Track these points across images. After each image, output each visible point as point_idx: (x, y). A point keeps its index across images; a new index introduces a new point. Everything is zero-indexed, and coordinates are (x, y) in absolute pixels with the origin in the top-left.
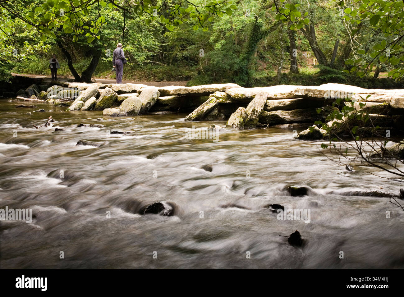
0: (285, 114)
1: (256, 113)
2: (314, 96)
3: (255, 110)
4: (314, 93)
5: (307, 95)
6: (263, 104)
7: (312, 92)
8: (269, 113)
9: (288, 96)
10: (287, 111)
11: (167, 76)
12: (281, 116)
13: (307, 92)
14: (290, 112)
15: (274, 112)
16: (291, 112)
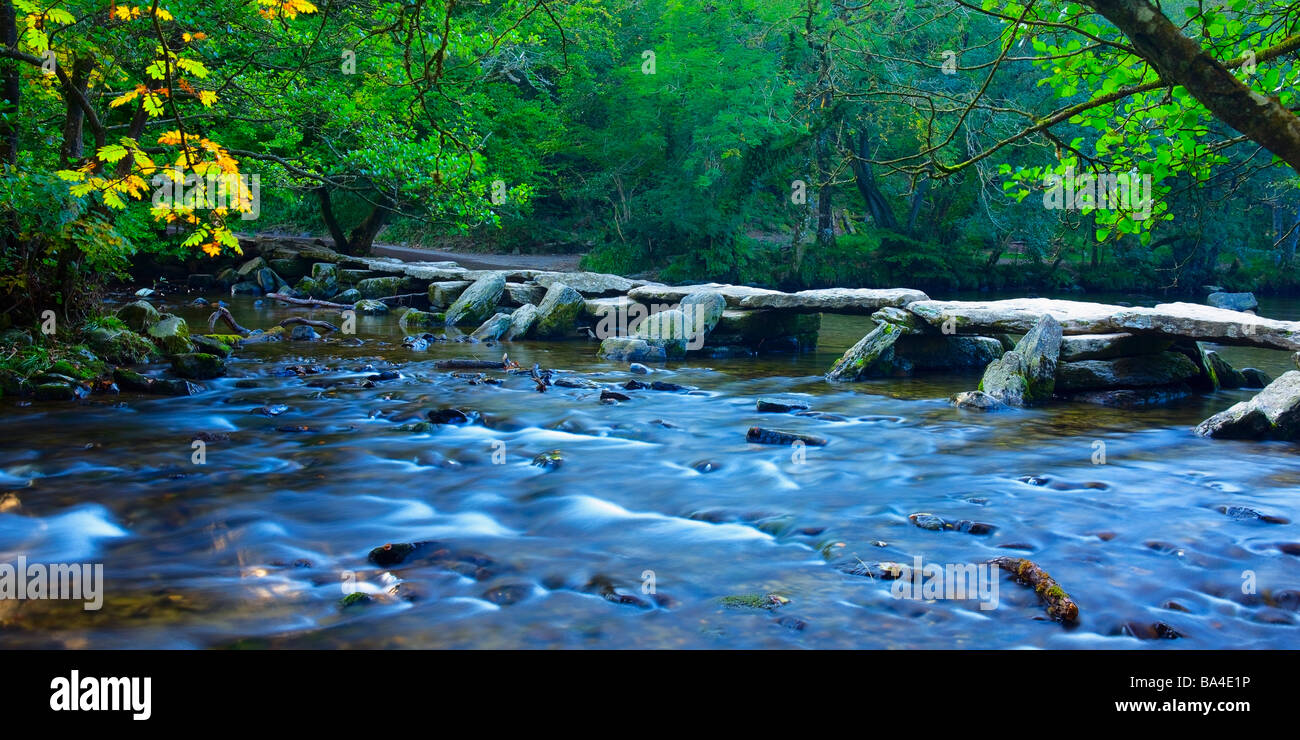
0: (1103, 369)
1: (1048, 366)
2: (1180, 332)
3: (1045, 358)
4: (1178, 327)
5: (1158, 328)
6: (1058, 345)
7: (1174, 324)
8: (1072, 365)
9: (1097, 327)
10: (1106, 363)
11: (520, 241)
12: (1097, 374)
13: (1159, 323)
14: (1111, 363)
15: (1081, 365)
16: (1115, 365)
